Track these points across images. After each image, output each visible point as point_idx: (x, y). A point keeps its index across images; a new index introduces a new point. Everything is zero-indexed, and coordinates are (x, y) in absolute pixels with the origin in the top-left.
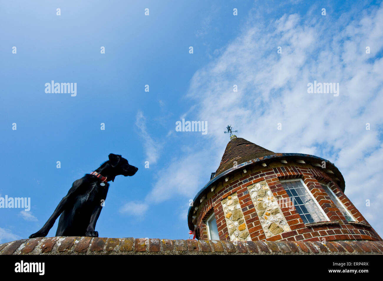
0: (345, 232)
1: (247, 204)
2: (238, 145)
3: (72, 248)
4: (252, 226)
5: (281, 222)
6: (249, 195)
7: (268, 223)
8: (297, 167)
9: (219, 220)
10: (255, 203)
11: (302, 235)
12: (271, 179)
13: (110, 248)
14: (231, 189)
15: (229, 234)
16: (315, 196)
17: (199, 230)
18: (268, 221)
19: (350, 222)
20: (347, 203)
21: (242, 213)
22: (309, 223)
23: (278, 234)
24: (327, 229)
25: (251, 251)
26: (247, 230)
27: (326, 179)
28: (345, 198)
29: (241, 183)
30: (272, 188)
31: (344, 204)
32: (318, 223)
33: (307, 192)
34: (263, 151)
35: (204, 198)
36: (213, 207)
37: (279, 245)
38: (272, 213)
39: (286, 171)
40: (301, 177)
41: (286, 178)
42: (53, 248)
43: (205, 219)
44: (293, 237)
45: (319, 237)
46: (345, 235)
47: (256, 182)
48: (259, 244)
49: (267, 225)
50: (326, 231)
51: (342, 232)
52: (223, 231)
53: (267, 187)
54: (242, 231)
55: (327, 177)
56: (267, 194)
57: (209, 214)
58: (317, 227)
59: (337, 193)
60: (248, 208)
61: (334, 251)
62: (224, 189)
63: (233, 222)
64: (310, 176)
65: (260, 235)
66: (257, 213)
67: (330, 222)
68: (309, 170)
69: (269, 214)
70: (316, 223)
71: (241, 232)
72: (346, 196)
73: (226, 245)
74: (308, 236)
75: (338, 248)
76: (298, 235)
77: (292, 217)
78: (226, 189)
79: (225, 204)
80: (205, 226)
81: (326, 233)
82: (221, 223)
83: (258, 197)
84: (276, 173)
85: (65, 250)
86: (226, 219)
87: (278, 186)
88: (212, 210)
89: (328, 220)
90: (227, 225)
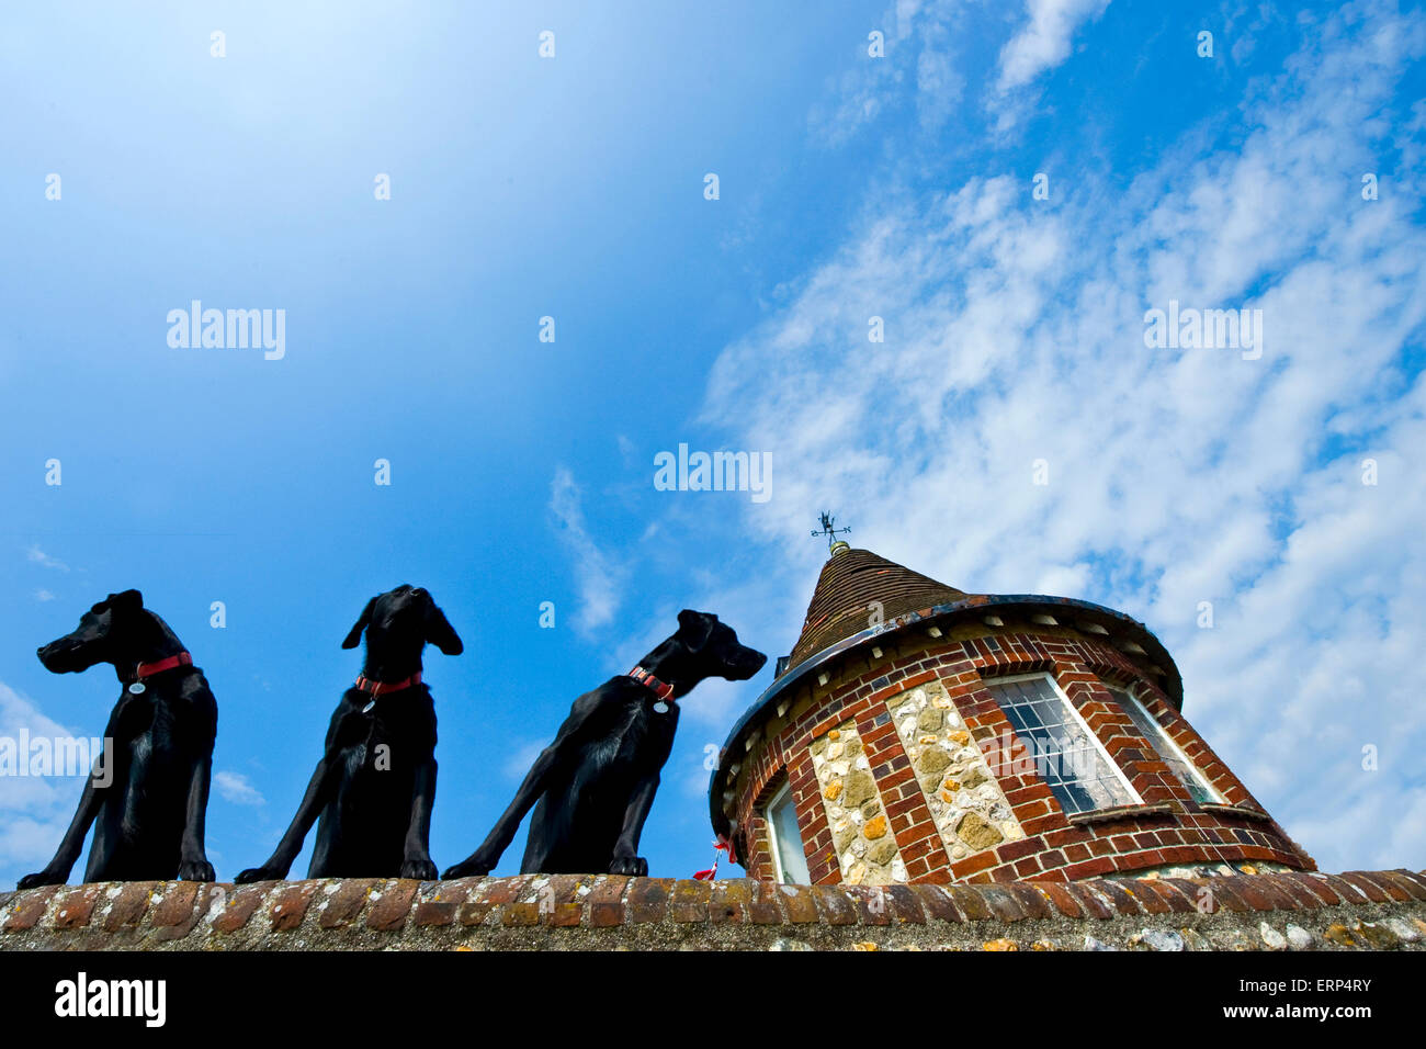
0: (1191, 837)
1: (887, 756)
2: (853, 573)
3: (362, 915)
4: (906, 823)
5: (993, 811)
6: (892, 727)
7: (953, 814)
8: (1033, 638)
9: (805, 806)
10: (912, 752)
11: (1061, 850)
12: (957, 675)
13: (473, 915)
14: (837, 707)
15: (835, 851)
16: (1092, 725)
17: (744, 836)
18: (953, 808)
19: (1206, 806)
20: (1192, 745)
21: (874, 782)
22: (1080, 812)
23: (985, 850)
24: (1137, 831)
25: (904, 920)
26: (890, 838)
27: (1123, 672)
28: (1184, 731)
29: (867, 690)
30: (962, 702)
31: (1184, 747)
32: (1106, 811)
33: (1070, 715)
34: (930, 588)
35: (756, 735)
36: (785, 766)
37: (990, 898)
38: (965, 783)
39: (1000, 649)
40: (1047, 666)
41: (1003, 670)
42: (304, 918)
43: (761, 803)
44: (1033, 858)
45: (1111, 856)
46: (1192, 849)
47: (911, 686)
48: (928, 896)
49: (952, 820)
50: (1132, 835)
51: (1181, 838)
52: (816, 842)
53: (947, 701)
54: (876, 841)
55: (1126, 666)
56: (947, 723)
57: (774, 786)
58: (1105, 824)
59: (1161, 713)
60: (891, 767)
61: (1159, 912)
62: (816, 708)
63: (846, 810)
64: (1073, 664)
65: (932, 851)
66: (920, 781)
67: (1145, 808)
68: (1071, 645)
69: (957, 785)
70: (1101, 812)
71: (873, 842)
72: (1186, 723)
73: (824, 900)
74: (1077, 855)
75: (1172, 901)
76: (1049, 850)
77: (1027, 795)
78: (824, 708)
79: (820, 756)
80: (763, 825)
81: (1133, 843)
82: (810, 814)
83: (919, 731)
84: (972, 657)
85: (339, 922)
86: (825, 802)
87: (979, 697)
88: (781, 776)
89: (1139, 800)
90: (830, 820)
